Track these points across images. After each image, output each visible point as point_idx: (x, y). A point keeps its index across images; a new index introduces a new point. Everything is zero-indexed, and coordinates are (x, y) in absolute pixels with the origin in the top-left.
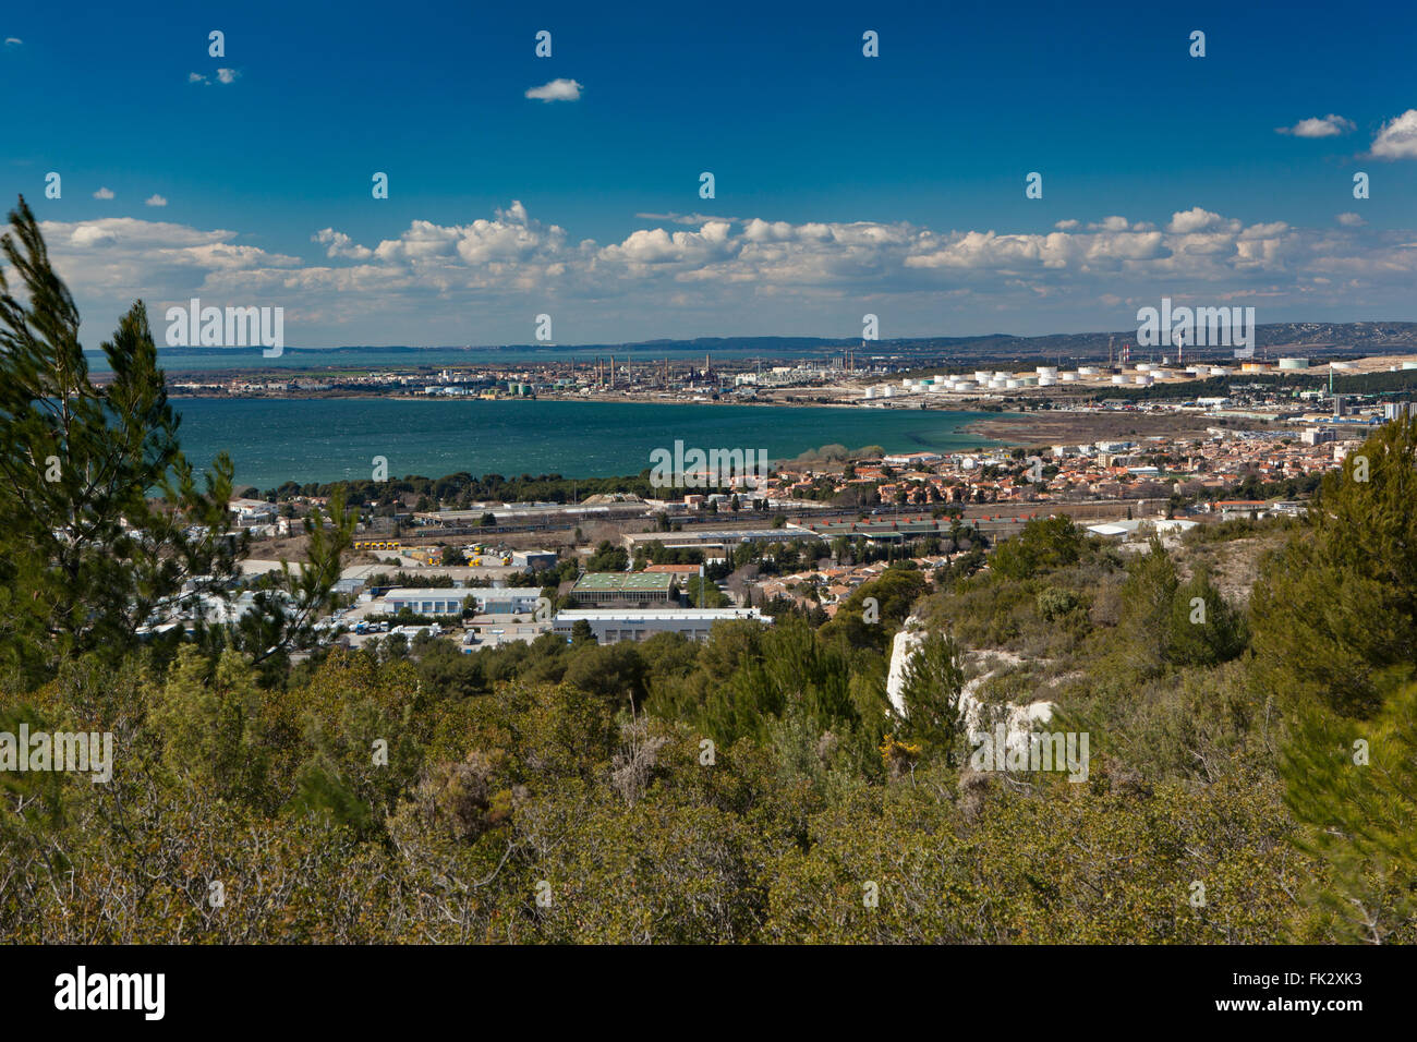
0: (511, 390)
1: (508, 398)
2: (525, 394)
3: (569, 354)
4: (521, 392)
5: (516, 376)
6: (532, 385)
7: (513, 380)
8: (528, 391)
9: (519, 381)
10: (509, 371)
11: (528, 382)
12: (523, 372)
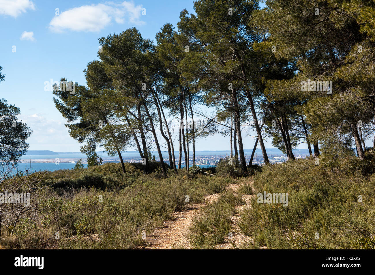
0: (204, 163)
1: (203, 165)
2: (207, 163)
3: (220, 153)
4: (206, 163)
5: (205, 159)
6: (209, 161)
7: (204, 160)
8: (208, 163)
9: (206, 160)
10: (203, 157)
11: (208, 160)
12: (207, 157)
